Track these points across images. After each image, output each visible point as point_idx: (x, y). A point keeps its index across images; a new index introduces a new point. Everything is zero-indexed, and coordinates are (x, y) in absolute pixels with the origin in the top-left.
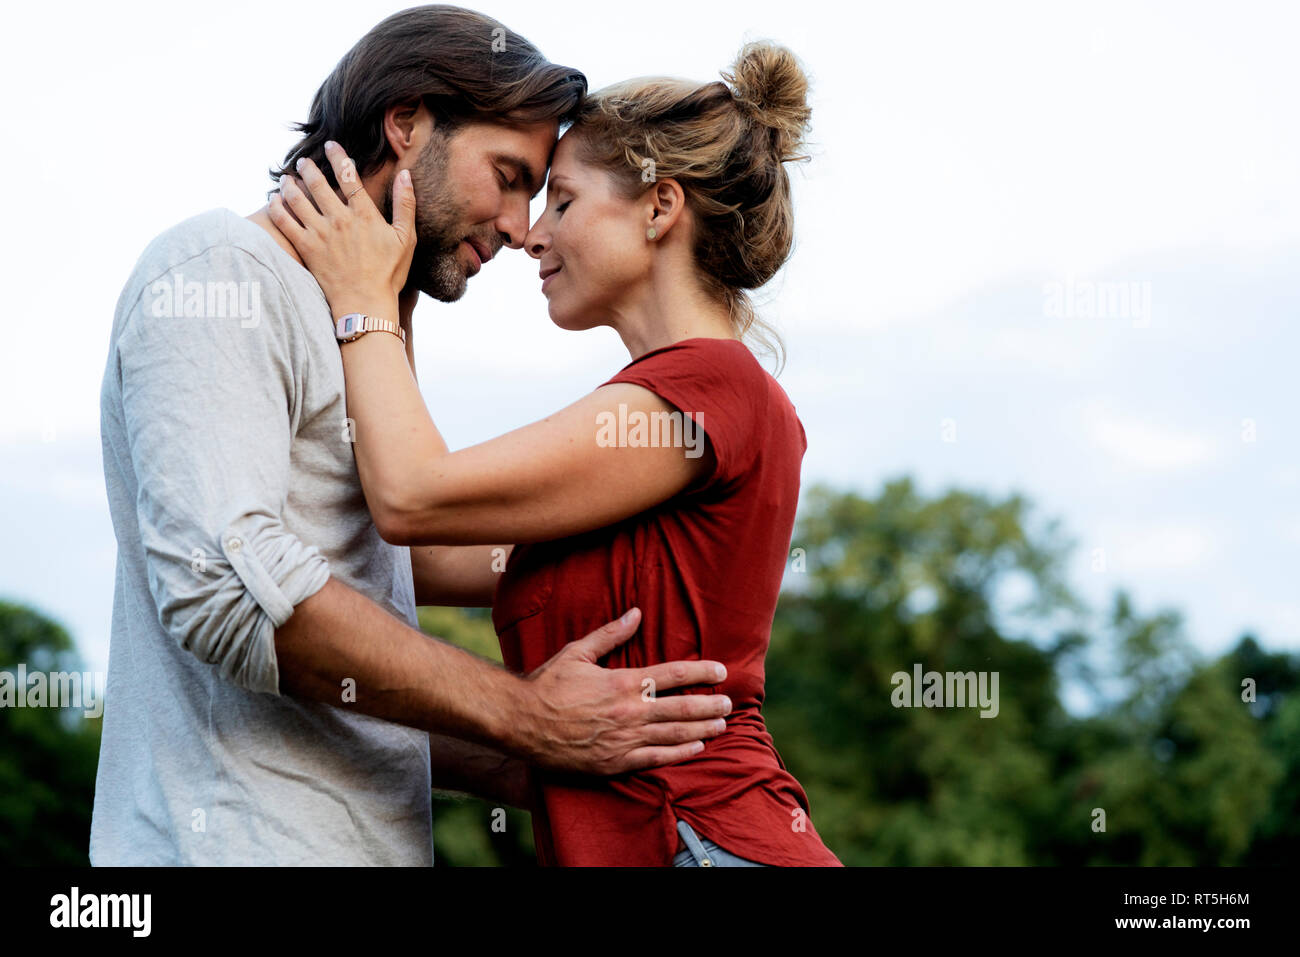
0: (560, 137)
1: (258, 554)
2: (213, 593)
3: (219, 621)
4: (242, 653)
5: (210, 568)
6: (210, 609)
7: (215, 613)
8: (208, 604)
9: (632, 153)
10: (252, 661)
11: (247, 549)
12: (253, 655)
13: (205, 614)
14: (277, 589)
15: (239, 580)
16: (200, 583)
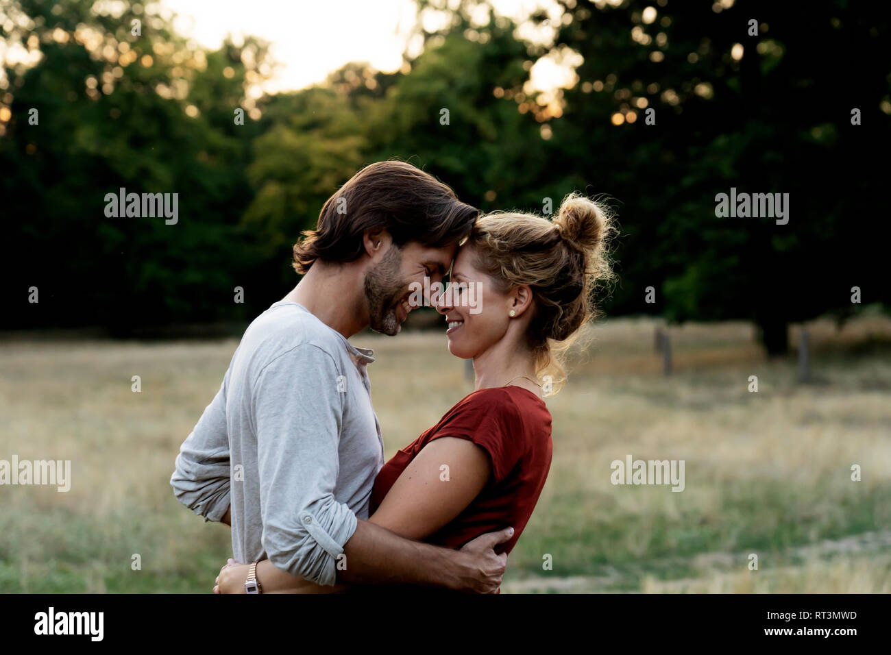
0: (461, 245)
1: (320, 522)
2: (300, 547)
3: (304, 560)
4: (318, 572)
5: (297, 533)
6: (299, 555)
7: (302, 557)
8: (298, 552)
9: (505, 269)
10: (322, 576)
11: (315, 521)
12: (324, 573)
13: (297, 558)
14: (333, 541)
15: (313, 538)
16: (291, 542)
